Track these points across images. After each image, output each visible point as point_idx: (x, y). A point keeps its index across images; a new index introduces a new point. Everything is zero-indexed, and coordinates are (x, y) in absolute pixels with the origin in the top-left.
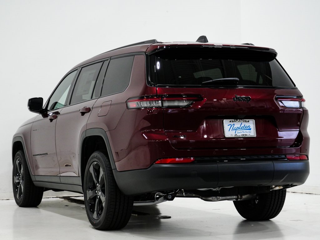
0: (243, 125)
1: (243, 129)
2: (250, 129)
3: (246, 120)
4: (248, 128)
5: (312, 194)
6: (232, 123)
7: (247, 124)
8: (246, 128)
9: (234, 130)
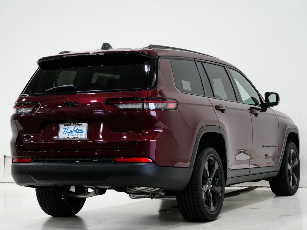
0: (76, 129)
1: (76, 132)
2: (82, 132)
3: (79, 124)
4: (81, 131)
6: (66, 127)
7: (80, 128)
8: (78, 131)
9: (67, 133)
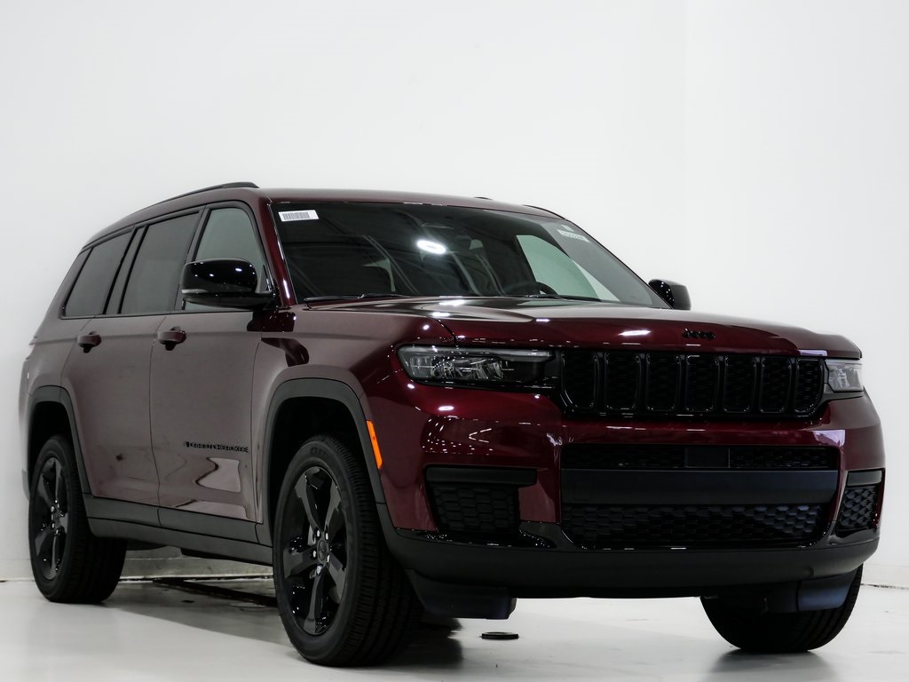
5: (891, 587)
